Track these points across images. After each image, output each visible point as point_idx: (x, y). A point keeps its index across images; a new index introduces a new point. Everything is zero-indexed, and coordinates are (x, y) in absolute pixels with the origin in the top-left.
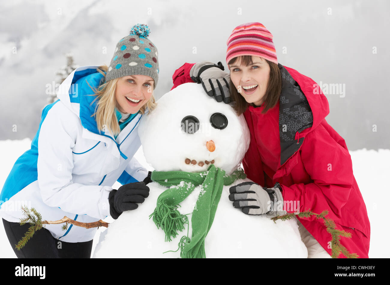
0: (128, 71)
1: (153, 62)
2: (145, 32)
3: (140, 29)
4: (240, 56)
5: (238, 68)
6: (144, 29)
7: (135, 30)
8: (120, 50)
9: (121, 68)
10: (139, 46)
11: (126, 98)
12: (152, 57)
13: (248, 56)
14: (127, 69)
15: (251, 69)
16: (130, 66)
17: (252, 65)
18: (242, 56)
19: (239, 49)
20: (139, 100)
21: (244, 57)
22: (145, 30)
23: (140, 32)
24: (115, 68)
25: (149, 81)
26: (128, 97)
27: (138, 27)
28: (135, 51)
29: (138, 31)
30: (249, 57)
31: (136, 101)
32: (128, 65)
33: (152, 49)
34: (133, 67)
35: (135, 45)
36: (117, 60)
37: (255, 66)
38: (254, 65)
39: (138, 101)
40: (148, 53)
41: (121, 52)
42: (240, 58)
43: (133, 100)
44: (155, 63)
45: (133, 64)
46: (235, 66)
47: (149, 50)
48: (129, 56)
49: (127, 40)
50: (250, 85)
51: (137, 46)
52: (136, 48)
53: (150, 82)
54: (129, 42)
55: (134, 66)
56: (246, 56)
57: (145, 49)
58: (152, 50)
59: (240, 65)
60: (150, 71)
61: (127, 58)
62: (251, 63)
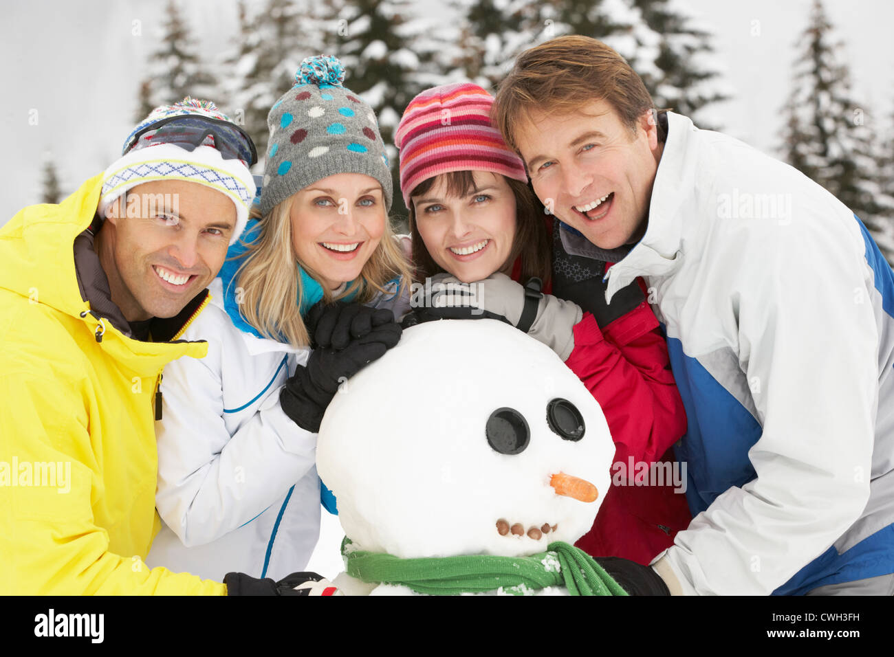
0: (312, 172)
1: (366, 139)
2: (329, 71)
3: (315, 66)
4: (442, 175)
5: (440, 205)
6: (327, 66)
7: (304, 73)
8: (281, 128)
9: (291, 171)
10: (323, 106)
11: (321, 245)
12: (360, 128)
13: (464, 172)
14: (307, 168)
15: (472, 204)
16: (312, 159)
17: (475, 195)
18: (449, 174)
19: (439, 157)
20: (356, 245)
21: (452, 175)
22: (330, 67)
23: (318, 74)
24: (277, 175)
25: (369, 190)
26: (326, 243)
27: (309, 64)
28: (316, 119)
29: (313, 74)
30: (466, 175)
31: (348, 248)
32: (308, 158)
33: (356, 109)
34: (321, 157)
35: (312, 106)
36: (277, 154)
37: (481, 196)
38: (479, 194)
39: (354, 247)
40: (348, 119)
41: (282, 132)
42: (442, 178)
43: (341, 248)
44: (371, 141)
45: (318, 152)
46: (430, 201)
47: (349, 113)
48: (305, 136)
49: (291, 99)
50: (472, 244)
51: (317, 108)
52: (316, 112)
53: (372, 193)
54: (295, 103)
55: (324, 155)
56: (459, 172)
57: (339, 112)
58: (358, 111)
59: (444, 196)
60: (367, 162)
61: (300, 142)
62: (471, 189)
